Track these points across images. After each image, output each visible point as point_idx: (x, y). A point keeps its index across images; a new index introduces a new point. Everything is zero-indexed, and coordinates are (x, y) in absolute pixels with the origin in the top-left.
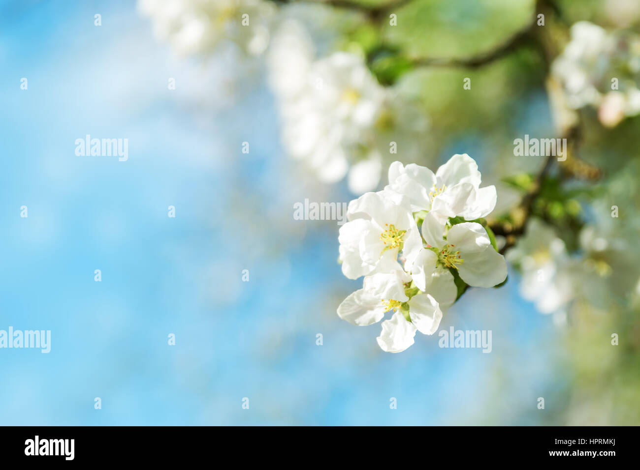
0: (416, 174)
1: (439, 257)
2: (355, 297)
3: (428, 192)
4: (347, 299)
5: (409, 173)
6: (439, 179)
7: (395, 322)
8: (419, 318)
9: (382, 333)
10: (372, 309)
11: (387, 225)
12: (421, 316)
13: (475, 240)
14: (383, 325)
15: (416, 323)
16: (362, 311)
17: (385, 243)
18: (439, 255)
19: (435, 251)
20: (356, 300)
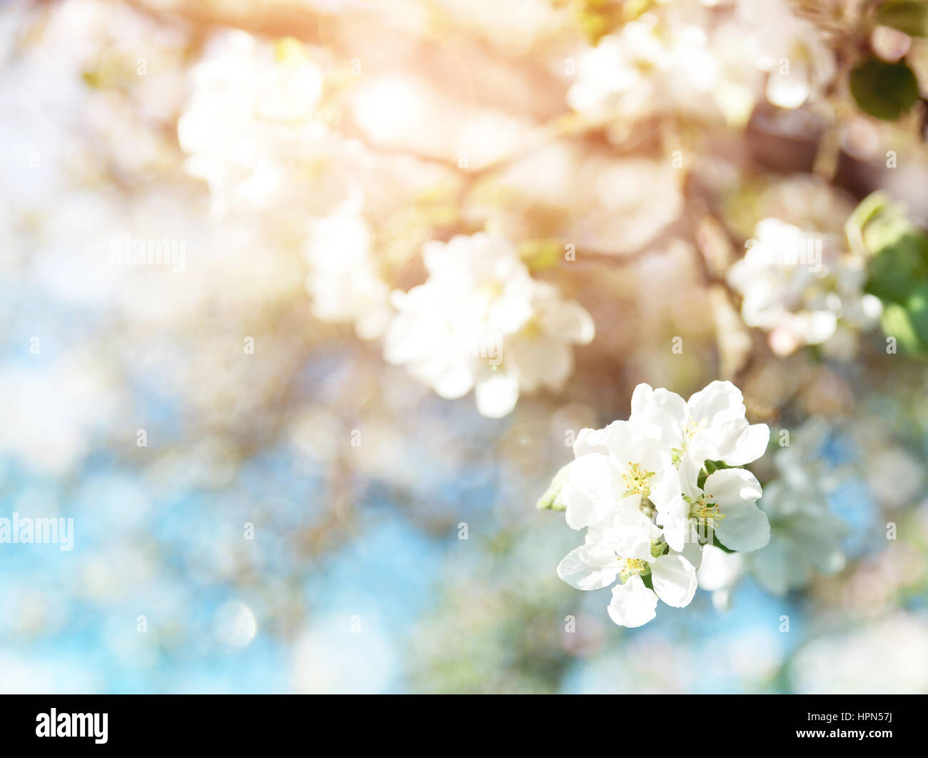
0: (663, 401)
1: (691, 509)
2: (580, 553)
3: (680, 426)
4: (570, 554)
5: (657, 399)
6: (691, 409)
7: (630, 589)
8: (663, 585)
9: (613, 602)
10: (599, 570)
11: (630, 463)
12: (666, 582)
13: (739, 492)
14: (614, 590)
15: (659, 591)
16: (586, 572)
17: (628, 487)
18: (692, 506)
19: (688, 501)
20: (581, 558)
